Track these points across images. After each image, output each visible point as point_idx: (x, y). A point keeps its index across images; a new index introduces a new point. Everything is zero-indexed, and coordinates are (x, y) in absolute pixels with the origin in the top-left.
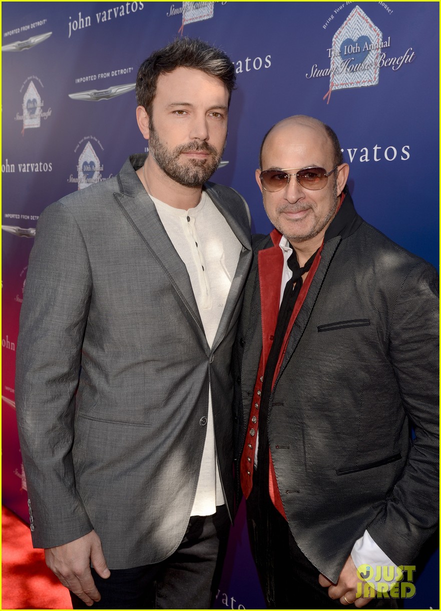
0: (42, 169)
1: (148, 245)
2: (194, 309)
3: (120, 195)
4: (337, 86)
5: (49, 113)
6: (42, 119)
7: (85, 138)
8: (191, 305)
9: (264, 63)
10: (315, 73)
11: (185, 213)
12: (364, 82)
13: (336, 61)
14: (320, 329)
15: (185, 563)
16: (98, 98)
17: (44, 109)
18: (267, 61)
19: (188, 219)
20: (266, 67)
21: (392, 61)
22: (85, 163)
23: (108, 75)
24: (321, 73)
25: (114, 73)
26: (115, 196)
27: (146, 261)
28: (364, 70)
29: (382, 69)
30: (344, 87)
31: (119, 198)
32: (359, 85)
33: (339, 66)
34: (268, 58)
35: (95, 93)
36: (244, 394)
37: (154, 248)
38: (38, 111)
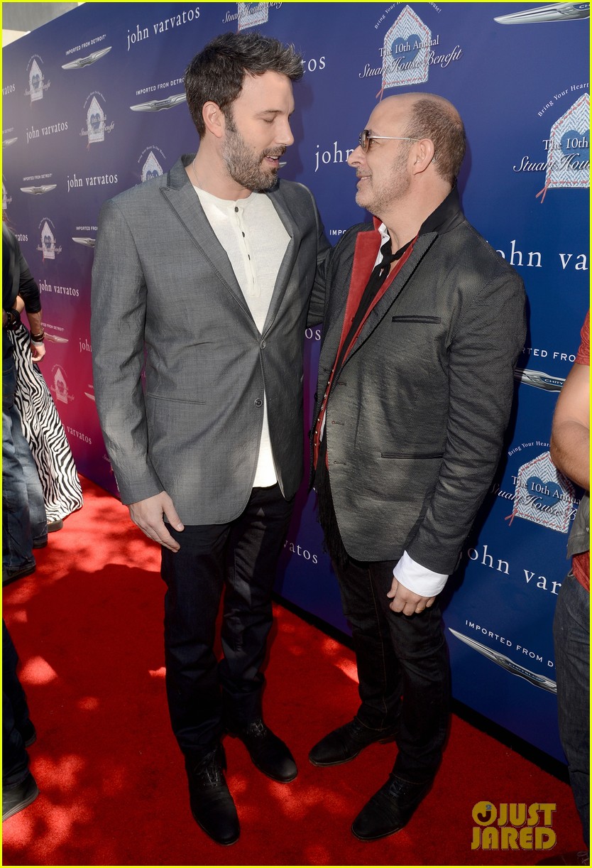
0: (108, 181)
1: (191, 235)
2: (239, 296)
3: (166, 189)
4: (389, 84)
5: (112, 127)
6: (106, 132)
7: (148, 148)
8: (236, 291)
9: (319, 64)
10: (368, 72)
11: (234, 204)
12: (415, 79)
13: (388, 60)
14: (395, 319)
15: (256, 522)
16: (158, 108)
17: (107, 123)
18: (321, 62)
19: (237, 209)
20: (320, 68)
21: (441, 58)
22: (149, 173)
23: (167, 85)
24: (373, 72)
25: (173, 83)
26: (162, 190)
27: (190, 252)
28: (415, 68)
29: (431, 66)
30: (396, 85)
31: (165, 192)
32: (410, 83)
33: (391, 65)
34: (323, 60)
35: (155, 104)
36: (321, 370)
37: (197, 238)
38: (102, 125)
